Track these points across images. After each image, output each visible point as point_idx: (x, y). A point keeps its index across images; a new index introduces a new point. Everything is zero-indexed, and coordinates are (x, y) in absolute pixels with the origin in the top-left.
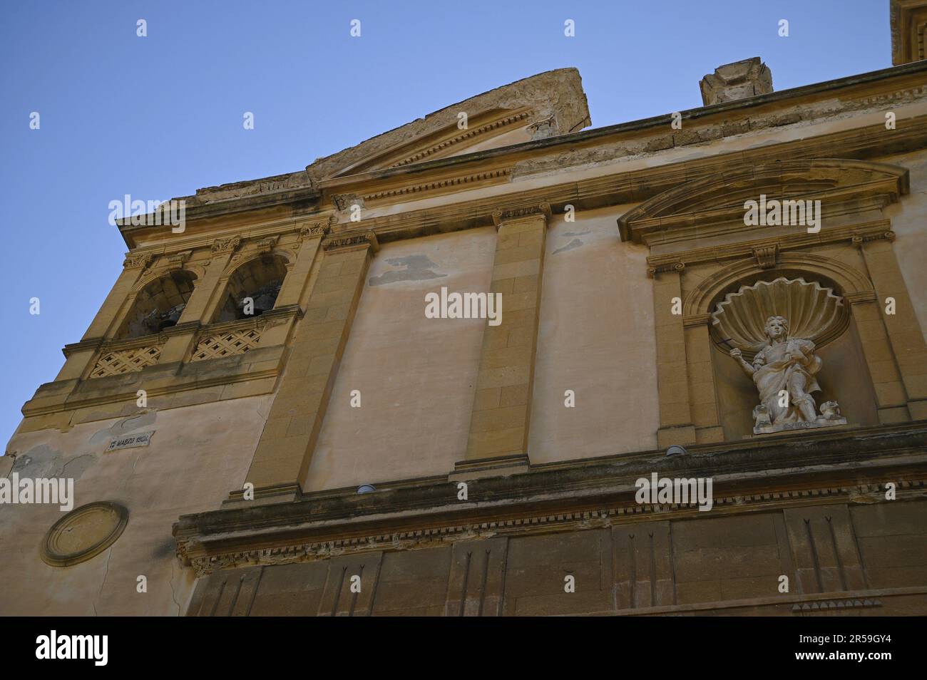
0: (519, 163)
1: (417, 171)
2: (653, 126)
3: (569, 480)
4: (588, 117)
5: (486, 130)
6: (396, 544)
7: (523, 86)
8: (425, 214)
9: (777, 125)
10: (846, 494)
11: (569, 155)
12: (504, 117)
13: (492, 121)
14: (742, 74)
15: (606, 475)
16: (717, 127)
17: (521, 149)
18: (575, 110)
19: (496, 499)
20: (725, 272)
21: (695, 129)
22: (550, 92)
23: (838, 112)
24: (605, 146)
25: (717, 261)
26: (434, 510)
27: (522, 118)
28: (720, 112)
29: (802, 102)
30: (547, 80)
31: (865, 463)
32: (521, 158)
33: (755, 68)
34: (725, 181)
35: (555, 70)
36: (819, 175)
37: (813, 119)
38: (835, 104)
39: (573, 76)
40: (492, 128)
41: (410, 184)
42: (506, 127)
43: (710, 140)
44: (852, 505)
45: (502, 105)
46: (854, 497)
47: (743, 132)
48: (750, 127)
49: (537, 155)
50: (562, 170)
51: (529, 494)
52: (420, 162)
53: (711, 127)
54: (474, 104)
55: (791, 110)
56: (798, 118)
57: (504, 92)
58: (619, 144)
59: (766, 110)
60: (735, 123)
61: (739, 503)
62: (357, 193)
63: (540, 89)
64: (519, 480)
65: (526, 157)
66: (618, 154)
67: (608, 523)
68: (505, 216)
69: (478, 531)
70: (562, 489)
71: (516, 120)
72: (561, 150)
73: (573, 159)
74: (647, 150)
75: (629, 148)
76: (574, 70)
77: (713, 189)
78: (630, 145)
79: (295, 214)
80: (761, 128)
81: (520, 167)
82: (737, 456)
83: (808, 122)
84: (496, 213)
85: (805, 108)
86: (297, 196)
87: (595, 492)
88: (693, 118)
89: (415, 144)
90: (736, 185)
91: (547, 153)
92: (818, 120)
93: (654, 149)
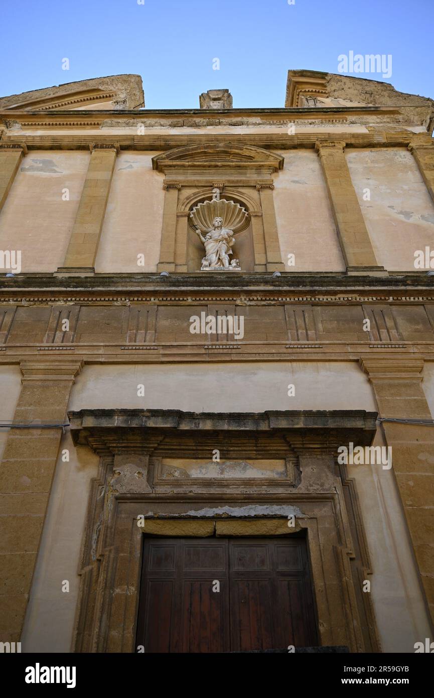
0: (106, 120)
1: (52, 114)
2: (175, 113)
3: (113, 282)
4: (144, 103)
5: (91, 99)
6: (24, 304)
7: (112, 79)
8: (54, 138)
9: (232, 125)
10: (235, 301)
11: (132, 121)
12: (101, 94)
13: (94, 95)
14: (219, 96)
15: (132, 282)
16: (205, 120)
17: (108, 113)
18: (138, 97)
19: (76, 287)
20: (198, 193)
21: (195, 119)
22: (126, 85)
23: (259, 124)
24: (150, 119)
25: (196, 187)
26: (45, 289)
27: (110, 96)
28: (206, 113)
29: (244, 116)
30: (125, 79)
31: (245, 288)
32: (108, 118)
33: (226, 94)
34: (205, 148)
35: (130, 75)
36: (247, 153)
37: (248, 125)
38: (257, 120)
39: (139, 80)
40: (94, 99)
41: (47, 121)
42: (101, 100)
43: (200, 126)
44: (237, 306)
45: (100, 88)
46: (238, 302)
47: (216, 125)
48: (220, 123)
49: (116, 117)
50: (128, 128)
51: (93, 287)
52: (53, 110)
53: (202, 120)
54: (86, 84)
55: (239, 119)
56: (242, 124)
57: (102, 80)
58: (157, 120)
59: (228, 116)
60: (214, 120)
61: (190, 300)
62: (18, 120)
63: (121, 83)
64: (89, 279)
65: (110, 118)
66: (156, 125)
67: (129, 304)
68: (96, 147)
69: (66, 301)
70: (109, 286)
71: (106, 97)
72: (128, 117)
73: (134, 123)
74: (170, 125)
75: (162, 123)
76: (139, 76)
77: (199, 151)
78: (163, 121)
80: (225, 125)
81: (106, 122)
82: (192, 279)
83: (246, 126)
84: (92, 145)
85: (245, 119)
87: (125, 289)
88: (194, 113)
89: (52, 99)
90: (210, 151)
91: (120, 117)
92: (250, 126)
93: (174, 126)
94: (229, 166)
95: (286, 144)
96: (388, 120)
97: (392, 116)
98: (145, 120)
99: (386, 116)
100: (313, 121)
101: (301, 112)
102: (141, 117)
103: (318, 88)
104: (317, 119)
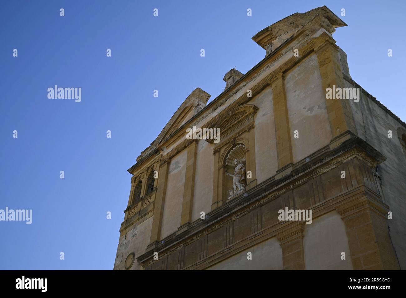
0: (190, 125)
1: (172, 136)
3: (189, 232)
4: (209, 95)
6: (169, 253)
7: (189, 98)
8: (176, 149)
9: (235, 93)
10: (232, 219)
11: (198, 119)
12: (188, 109)
13: (186, 111)
14: (230, 76)
15: (194, 228)
16: (224, 99)
17: (188, 122)
18: (204, 96)
19: (180, 239)
20: (226, 149)
21: (220, 102)
22: (195, 96)
23: (246, 85)
24: (204, 114)
25: (226, 145)
26: (172, 245)
27: (192, 107)
29: (238, 86)
30: (193, 94)
31: (232, 212)
32: (190, 124)
33: (232, 72)
34: (225, 119)
35: (194, 91)
37: (242, 89)
38: (244, 83)
39: (199, 90)
40: (187, 113)
41: (172, 140)
42: (190, 111)
43: (223, 103)
44: (233, 221)
45: (186, 106)
46: (233, 219)
47: (230, 98)
48: (230, 96)
51: (184, 237)
52: (173, 133)
53: (222, 100)
54: (180, 109)
55: (236, 89)
56: (239, 90)
57: (185, 102)
58: (206, 113)
59: (231, 91)
61: (217, 227)
62: (164, 146)
63: (193, 97)
64: (182, 234)
66: (208, 114)
67: (198, 238)
68: (188, 145)
69: (180, 247)
70: (189, 234)
71: (191, 108)
72: (196, 119)
73: (200, 120)
74: (213, 111)
75: (209, 112)
76: (198, 88)
77: (223, 122)
78: (209, 111)
79: (156, 156)
80: (233, 95)
81: (191, 126)
82: (213, 217)
85: (238, 87)
86: (155, 151)
87: (194, 233)
88: (217, 100)
89: (172, 126)
90: (227, 118)
91: (194, 121)
92: (243, 88)
93: (214, 110)
94: (234, 124)
95: (257, 91)
96: (302, 38)
97: (303, 35)
98: (202, 116)
99: (300, 37)
100: (267, 66)
101: (258, 66)
102: (200, 116)
103: (269, 37)
104: (268, 64)
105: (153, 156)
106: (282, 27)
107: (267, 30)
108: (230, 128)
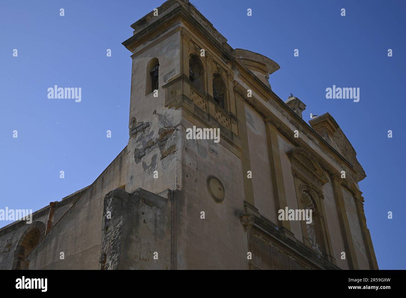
2: (296, 117)
9: (309, 138)
11: (280, 107)
12: (264, 68)
13: (262, 67)
21: (300, 125)
23: (317, 145)
28: (306, 126)
30: (275, 66)
32: (273, 98)
36: (316, 166)
38: (318, 142)
39: (278, 69)
43: (299, 130)
45: (266, 64)
47: (304, 134)
48: (306, 134)
49: (276, 101)
50: (276, 110)
53: (302, 127)
55: (313, 137)
56: (312, 140)
59: (311, 133)
60: (305, 131)
62: (240, 70)
66: (286, 117)
71: (265, 71)
73: (279, 109)
74: (290, 121)
75: (289, 117)
78: (290, 117)
79: (222, 58)
80: (307, 136)
81: (271, 100)
83: (312, 142)
85: (314, 139)
86: (226, 52)
92: (314, 144)
93: (291, 122)
96: (351, 174)
97: (353, 173)
98: (284, 111)
99: (352, 172)
100: (333, 157)
101: (332, 150)
102: (284, 108)
103: (331, 130)
104: (334, 157)
105: (219, 52)
106: (341, 140)
107: (337, 126)
108: (309, 170)
